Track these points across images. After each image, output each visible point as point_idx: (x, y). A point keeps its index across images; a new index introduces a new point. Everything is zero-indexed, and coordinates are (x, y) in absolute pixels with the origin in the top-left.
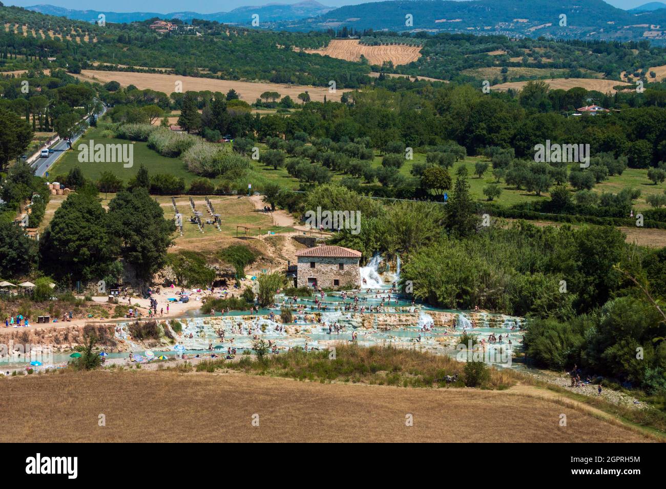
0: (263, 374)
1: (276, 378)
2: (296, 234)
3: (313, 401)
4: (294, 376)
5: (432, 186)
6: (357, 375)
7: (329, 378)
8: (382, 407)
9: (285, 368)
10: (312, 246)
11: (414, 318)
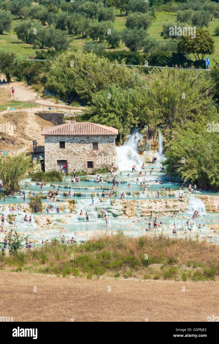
0: (20, 270)
1: (35, 274)
2: (40, 110)
3: (84, 300)
4: (56, 271)
5: (191, 50)
6: (128, 269)
7: (96, 273)
8: (163, 303)
9: (43, 263)
10: (60, 123)
11: (183, 203)
